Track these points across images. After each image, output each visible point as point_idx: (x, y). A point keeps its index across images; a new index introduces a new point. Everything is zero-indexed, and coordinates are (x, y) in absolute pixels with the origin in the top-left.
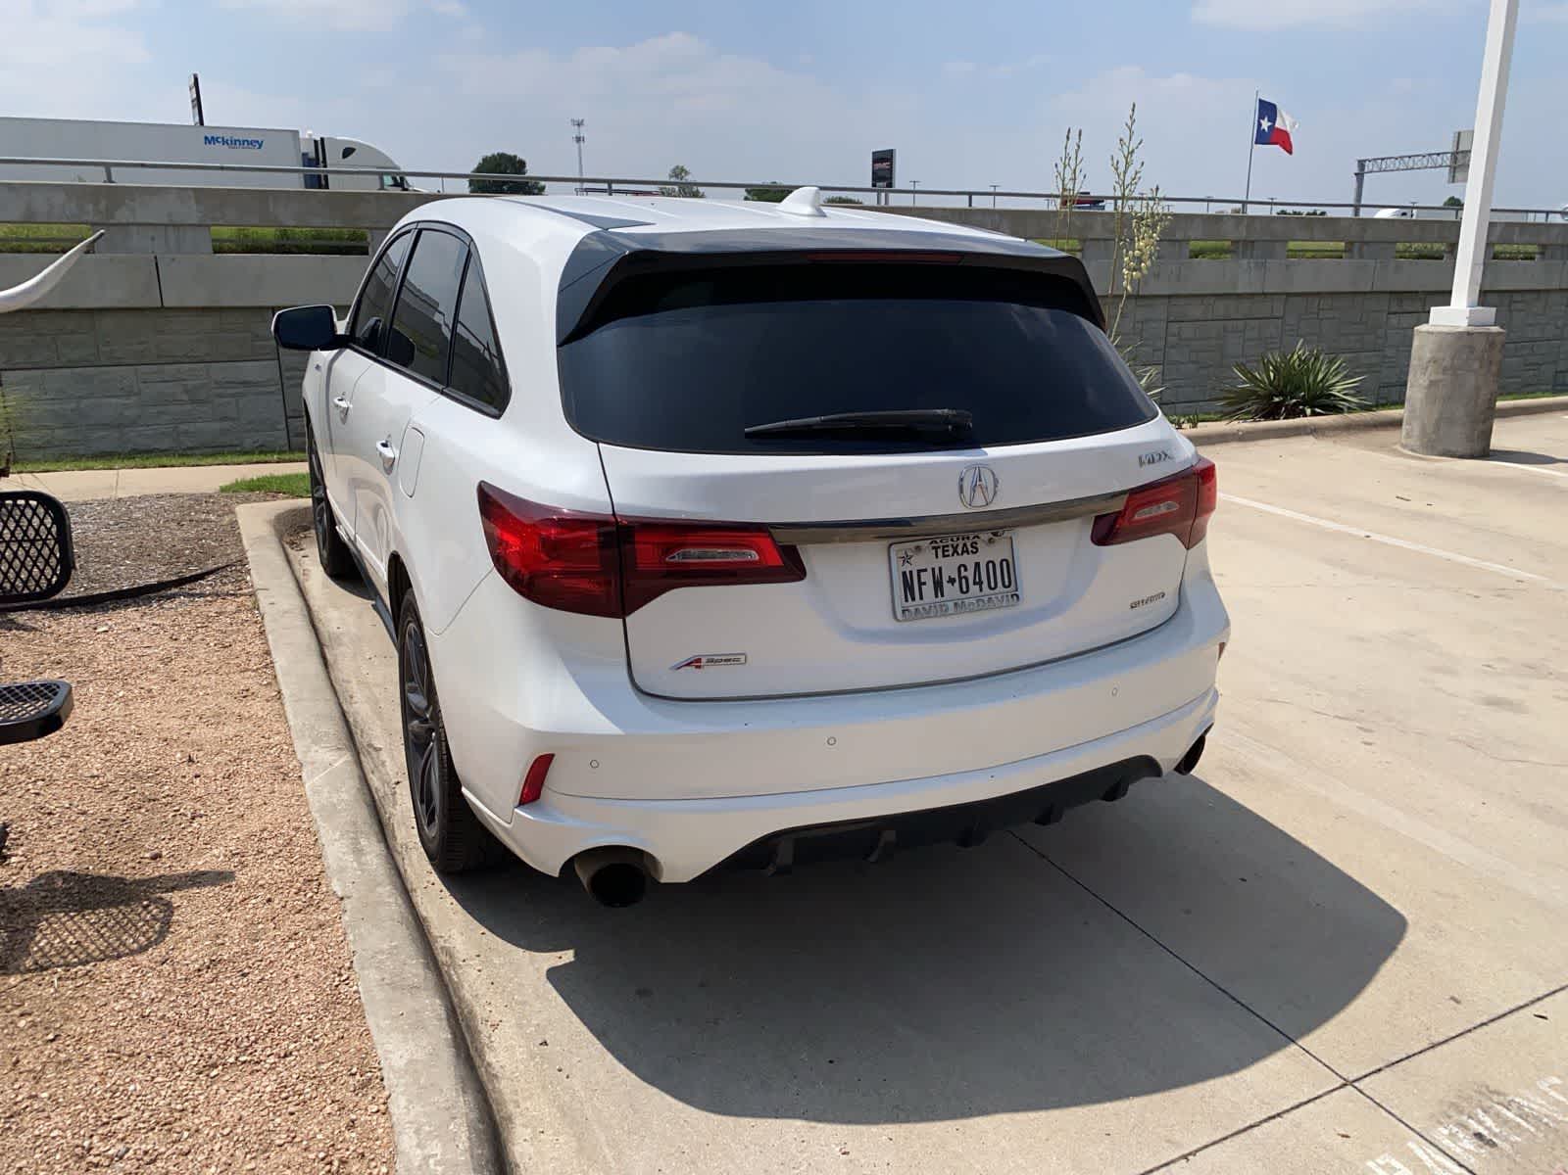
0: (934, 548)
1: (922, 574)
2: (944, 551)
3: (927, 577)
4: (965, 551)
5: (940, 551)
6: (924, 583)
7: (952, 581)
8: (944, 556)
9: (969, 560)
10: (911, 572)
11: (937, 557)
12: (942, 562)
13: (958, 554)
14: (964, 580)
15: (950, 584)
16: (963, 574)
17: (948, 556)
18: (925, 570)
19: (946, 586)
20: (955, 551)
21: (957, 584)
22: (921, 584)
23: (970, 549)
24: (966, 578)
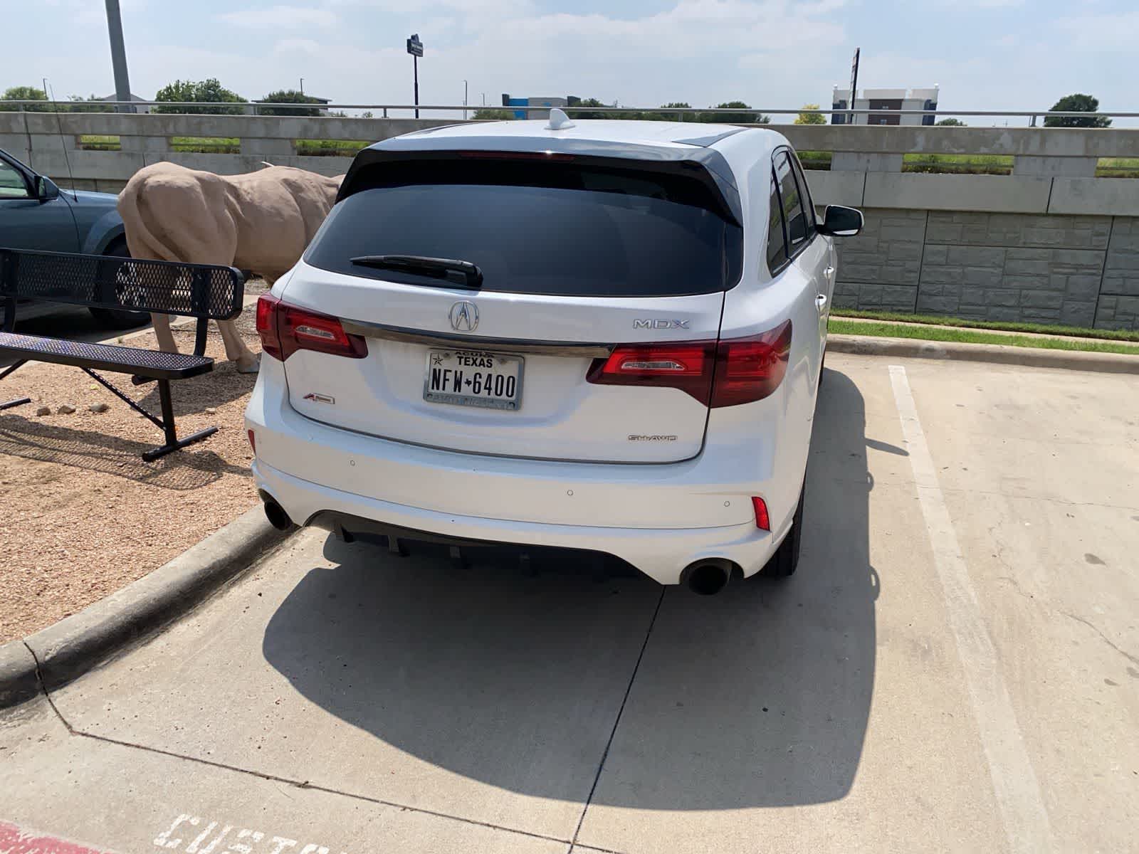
0: (458, 357)
1: (448, 373)
2: (466, 361)
3: (451, 376)
4: (482, 364)
5: (463, 360)
6: (448, 380)
7: (468, 383)
8: (466, 364)
9: (485, 371)
10: (440, 370)
11: (460, 363)
12: (462, 368)
13: (476, 365)
14: (477, 385)
15: (467, 385)
16: (478, 379)
17: (469, 365)
18: (450, 371)
19: (463, 385)
20: (474, 362)
21: (472, 385)
22: (445, 380)
23: (486, 363)
24: (480, 383)
